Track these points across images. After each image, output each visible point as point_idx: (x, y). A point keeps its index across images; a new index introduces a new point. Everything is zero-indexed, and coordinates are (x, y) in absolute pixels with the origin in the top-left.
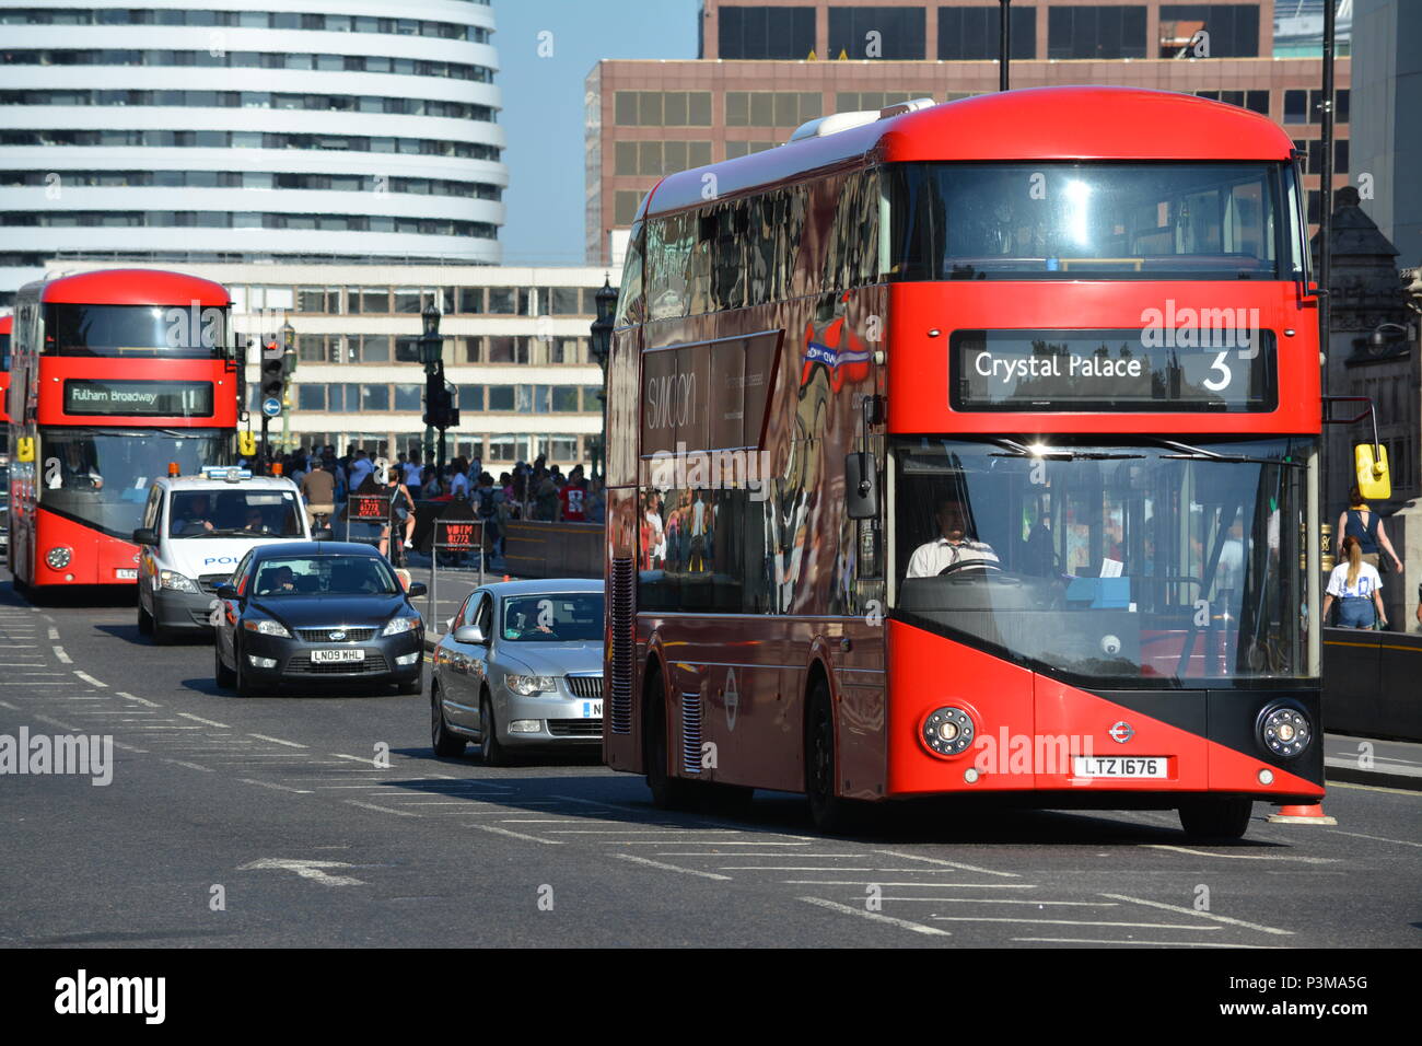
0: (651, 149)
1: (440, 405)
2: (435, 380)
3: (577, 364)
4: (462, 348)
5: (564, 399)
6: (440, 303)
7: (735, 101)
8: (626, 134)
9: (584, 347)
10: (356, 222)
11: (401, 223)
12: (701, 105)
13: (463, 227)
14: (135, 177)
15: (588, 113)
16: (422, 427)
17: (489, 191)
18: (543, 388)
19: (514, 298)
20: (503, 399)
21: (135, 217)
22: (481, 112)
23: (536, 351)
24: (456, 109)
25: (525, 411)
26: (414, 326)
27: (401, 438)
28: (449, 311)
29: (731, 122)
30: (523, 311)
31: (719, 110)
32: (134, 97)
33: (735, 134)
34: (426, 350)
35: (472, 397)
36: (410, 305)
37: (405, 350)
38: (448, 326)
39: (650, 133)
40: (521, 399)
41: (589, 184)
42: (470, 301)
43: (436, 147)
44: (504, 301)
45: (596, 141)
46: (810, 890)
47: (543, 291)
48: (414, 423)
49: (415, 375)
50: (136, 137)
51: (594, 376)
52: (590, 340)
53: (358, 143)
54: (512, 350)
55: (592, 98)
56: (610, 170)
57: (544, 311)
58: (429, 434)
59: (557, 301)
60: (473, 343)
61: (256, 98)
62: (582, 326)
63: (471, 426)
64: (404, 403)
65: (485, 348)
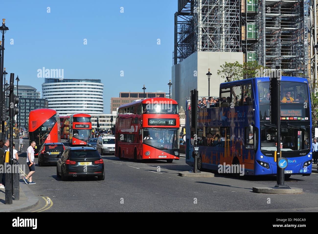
0: (116, 105)
1: (98, 125)
2: (98, 123)
3: (109, 122)
4: (100, 121)
5: (108, 125)
6: (98, 117)
7: (122, 101)
8: (113, 103)
9: (110, 121)
10: (91, 110)
11: (95, 110)
12: (120, 101)
13: (100, 111)
14: (74, 107)
15: (110, 102)
16: (97, 127)
17: (102, 108)
18: (107, 124)
19: (104, 117)
20: (103, 125)
21: (74, 110)
22: (102, 102)
23: (106, 121)
24: (100, 101)
25: (105, 126)
26: (96, 119)
27: (95, 128)
28: (99, 118)
29: (122, 102)
30: (105, 118)
31: (121, 101)
32: (74, 101)
33: (122, 103)
34: (97, 121)
35: (101, 125)
36: (96, 117)
37: (95, 121)
38: (99, 119)
39: (115, 103)
40: (105, 125)
41: (111, 107)
42: (101, 117)
43: (98, 104)
44: (103, 117)
45: (111, 104)
46: (128, 165)
47: (107, 116)
48: (96, 127)
49: (96, 123)
50: (74, 104)
51: (111, 123)
52: (110, 120)
53: (92, 104)
54: (104, 121)
55: (111, 100)
56: (112, 106)
57: (107, 118)
58: (97, 128)
59: (108, 117)
60: (101, 120)
61: (84, 101)
62: (110, 119)
63: (101, 127)
64: (95, 125)
65: (102, 121)
